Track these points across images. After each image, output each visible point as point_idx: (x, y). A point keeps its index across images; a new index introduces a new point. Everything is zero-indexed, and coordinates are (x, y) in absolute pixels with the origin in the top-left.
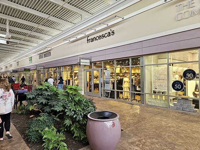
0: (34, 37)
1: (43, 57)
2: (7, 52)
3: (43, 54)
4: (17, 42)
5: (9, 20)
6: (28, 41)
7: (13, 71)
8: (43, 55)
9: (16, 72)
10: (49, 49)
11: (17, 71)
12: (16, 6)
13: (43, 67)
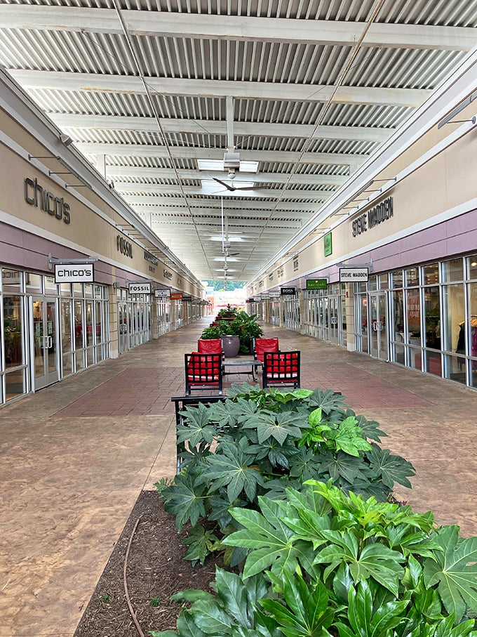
0: (334, 148)
1: (367, 226)
2: (263, 223)
3: (366, 213)
4: (282, 181)
5: (234, 98)
6: (319, 170)
7: (282, 289)
8: (367, 219)
9: (291, 294)
10: (385, 187)
11: (294, 289)
12: (242, 27)
13: (365, 271)
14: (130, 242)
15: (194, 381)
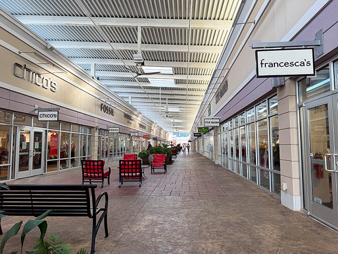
1: (220, 97)
3: (220, 91)
8: (220, 94)
10: (225, 75)
11: (200, 134)
13: (218, 120)
14: (113, 108)
15: (87, 177)
